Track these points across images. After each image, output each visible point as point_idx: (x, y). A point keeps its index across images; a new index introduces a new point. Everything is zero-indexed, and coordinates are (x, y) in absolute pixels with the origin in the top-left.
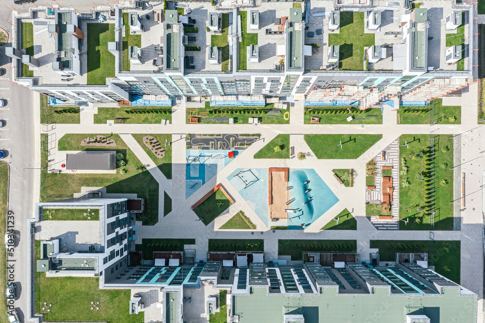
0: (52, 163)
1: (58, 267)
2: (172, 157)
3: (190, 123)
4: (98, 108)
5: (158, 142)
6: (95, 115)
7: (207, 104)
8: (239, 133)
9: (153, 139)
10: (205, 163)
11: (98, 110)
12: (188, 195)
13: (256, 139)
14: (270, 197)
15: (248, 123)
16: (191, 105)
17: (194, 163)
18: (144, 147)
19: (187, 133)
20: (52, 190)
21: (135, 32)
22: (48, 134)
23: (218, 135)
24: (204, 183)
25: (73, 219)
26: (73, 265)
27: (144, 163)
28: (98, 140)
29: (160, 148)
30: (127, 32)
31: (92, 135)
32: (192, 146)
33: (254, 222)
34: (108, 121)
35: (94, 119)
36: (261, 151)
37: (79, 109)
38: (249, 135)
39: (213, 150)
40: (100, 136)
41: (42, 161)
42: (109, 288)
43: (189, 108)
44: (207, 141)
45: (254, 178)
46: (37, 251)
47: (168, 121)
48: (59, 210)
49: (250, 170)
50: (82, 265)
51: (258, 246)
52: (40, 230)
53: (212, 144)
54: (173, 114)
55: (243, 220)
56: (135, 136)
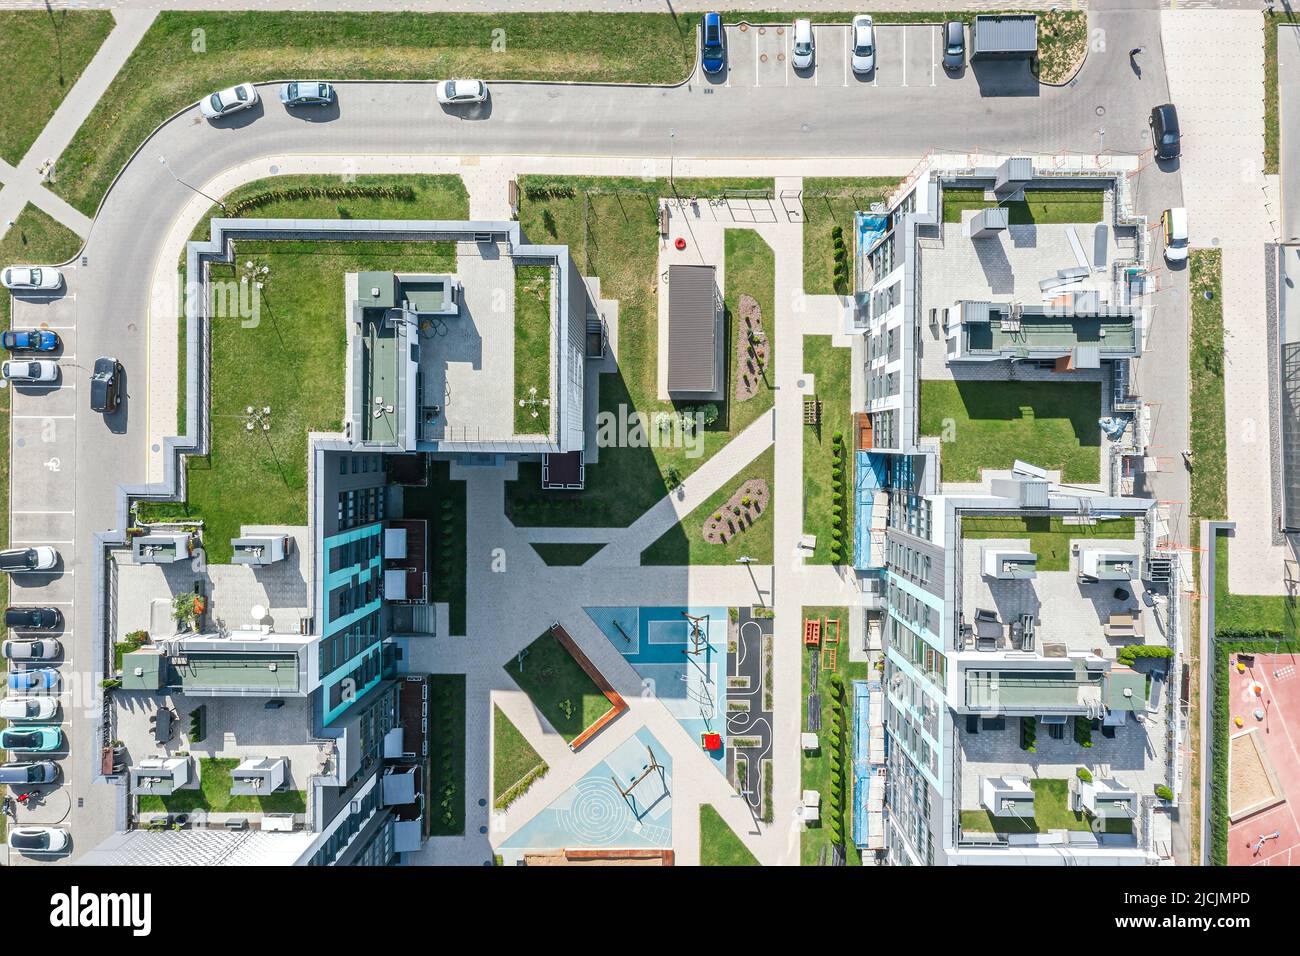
0: (689, 210)
1: (372, 326)
2: (706, 567)
3: (803, 619)
4: (849, 349)
5: (751, 524)
6: (829, 338)
7: (860, 670)
8: (776, 761)
9: (758, 510)
10: (690, 664)
11: (843, 349)
12: (594, 613)
13: (758, 810)
14: (589, 855)
15: (803, 788)
16: (856, 622)
17: (690, 629)
18: (734, 484)
19: (777, 611)
20: (611, 212)
21: (1077, 554)
22: (773, 198)
23: (769, 699)
24: (630, 659)
25: (518, 353)
26: (378, 371)
27: (689, 484)
28: (758, 349)
29: (733, 531)
30: (1077, 529)
31: (770, 330)
32: (737, 626)
33: (514, 806)
34: (811, 377)
35: (817, 337)
36: (722, 824)
37: (845, 293)
38: (769, 788)
39: (726, 685)
40: (767, 354)
41: (695, 180)
42: (311, 462)
43: (848, 614)
44: (751, 666)
45: (643, 804)
46: (422, 246)
47: (811, 554)
48: (547, 313)
49: (667, 793)
50: (378, 400)
51: (445, 821)
52: (486, 257)
53: (744, 683)
54: (830, 568)
55: (522, 773)
56: (768, 457)
